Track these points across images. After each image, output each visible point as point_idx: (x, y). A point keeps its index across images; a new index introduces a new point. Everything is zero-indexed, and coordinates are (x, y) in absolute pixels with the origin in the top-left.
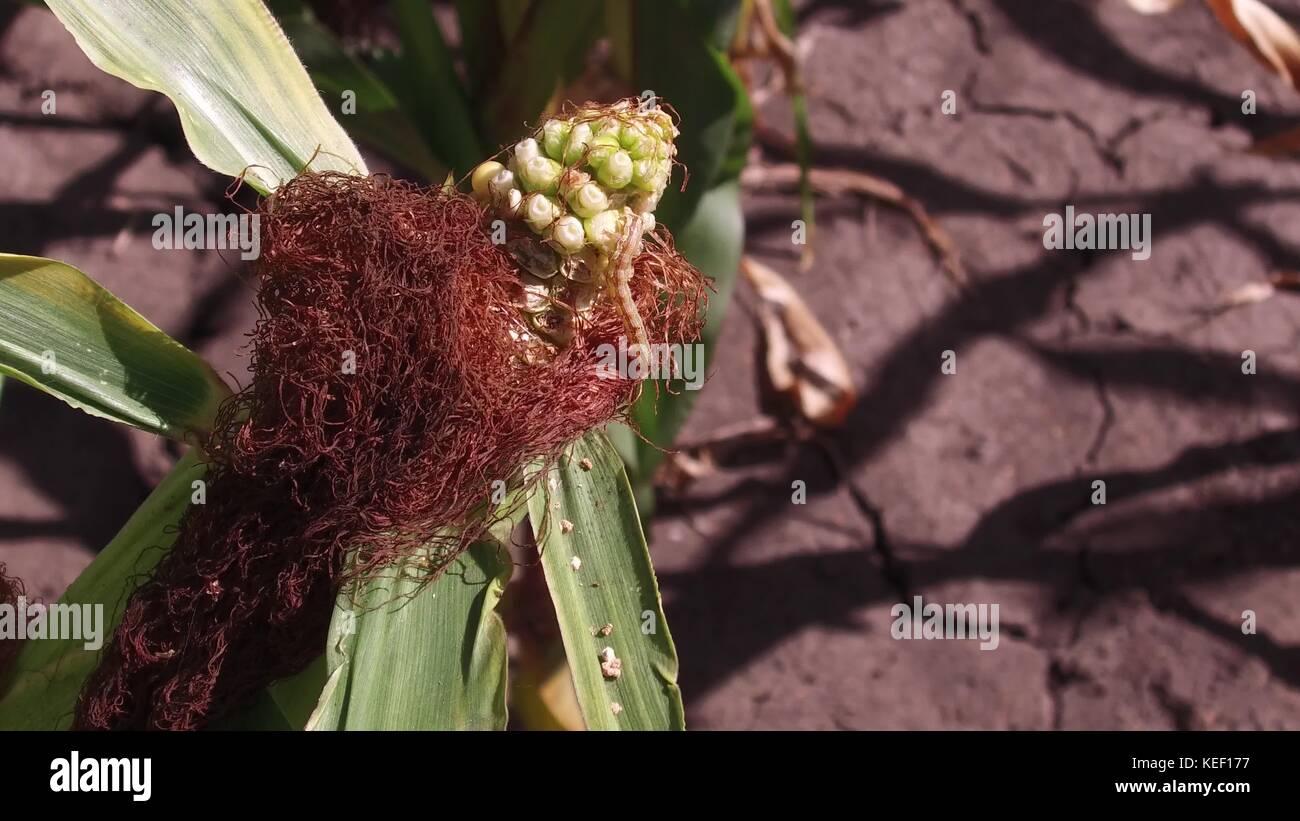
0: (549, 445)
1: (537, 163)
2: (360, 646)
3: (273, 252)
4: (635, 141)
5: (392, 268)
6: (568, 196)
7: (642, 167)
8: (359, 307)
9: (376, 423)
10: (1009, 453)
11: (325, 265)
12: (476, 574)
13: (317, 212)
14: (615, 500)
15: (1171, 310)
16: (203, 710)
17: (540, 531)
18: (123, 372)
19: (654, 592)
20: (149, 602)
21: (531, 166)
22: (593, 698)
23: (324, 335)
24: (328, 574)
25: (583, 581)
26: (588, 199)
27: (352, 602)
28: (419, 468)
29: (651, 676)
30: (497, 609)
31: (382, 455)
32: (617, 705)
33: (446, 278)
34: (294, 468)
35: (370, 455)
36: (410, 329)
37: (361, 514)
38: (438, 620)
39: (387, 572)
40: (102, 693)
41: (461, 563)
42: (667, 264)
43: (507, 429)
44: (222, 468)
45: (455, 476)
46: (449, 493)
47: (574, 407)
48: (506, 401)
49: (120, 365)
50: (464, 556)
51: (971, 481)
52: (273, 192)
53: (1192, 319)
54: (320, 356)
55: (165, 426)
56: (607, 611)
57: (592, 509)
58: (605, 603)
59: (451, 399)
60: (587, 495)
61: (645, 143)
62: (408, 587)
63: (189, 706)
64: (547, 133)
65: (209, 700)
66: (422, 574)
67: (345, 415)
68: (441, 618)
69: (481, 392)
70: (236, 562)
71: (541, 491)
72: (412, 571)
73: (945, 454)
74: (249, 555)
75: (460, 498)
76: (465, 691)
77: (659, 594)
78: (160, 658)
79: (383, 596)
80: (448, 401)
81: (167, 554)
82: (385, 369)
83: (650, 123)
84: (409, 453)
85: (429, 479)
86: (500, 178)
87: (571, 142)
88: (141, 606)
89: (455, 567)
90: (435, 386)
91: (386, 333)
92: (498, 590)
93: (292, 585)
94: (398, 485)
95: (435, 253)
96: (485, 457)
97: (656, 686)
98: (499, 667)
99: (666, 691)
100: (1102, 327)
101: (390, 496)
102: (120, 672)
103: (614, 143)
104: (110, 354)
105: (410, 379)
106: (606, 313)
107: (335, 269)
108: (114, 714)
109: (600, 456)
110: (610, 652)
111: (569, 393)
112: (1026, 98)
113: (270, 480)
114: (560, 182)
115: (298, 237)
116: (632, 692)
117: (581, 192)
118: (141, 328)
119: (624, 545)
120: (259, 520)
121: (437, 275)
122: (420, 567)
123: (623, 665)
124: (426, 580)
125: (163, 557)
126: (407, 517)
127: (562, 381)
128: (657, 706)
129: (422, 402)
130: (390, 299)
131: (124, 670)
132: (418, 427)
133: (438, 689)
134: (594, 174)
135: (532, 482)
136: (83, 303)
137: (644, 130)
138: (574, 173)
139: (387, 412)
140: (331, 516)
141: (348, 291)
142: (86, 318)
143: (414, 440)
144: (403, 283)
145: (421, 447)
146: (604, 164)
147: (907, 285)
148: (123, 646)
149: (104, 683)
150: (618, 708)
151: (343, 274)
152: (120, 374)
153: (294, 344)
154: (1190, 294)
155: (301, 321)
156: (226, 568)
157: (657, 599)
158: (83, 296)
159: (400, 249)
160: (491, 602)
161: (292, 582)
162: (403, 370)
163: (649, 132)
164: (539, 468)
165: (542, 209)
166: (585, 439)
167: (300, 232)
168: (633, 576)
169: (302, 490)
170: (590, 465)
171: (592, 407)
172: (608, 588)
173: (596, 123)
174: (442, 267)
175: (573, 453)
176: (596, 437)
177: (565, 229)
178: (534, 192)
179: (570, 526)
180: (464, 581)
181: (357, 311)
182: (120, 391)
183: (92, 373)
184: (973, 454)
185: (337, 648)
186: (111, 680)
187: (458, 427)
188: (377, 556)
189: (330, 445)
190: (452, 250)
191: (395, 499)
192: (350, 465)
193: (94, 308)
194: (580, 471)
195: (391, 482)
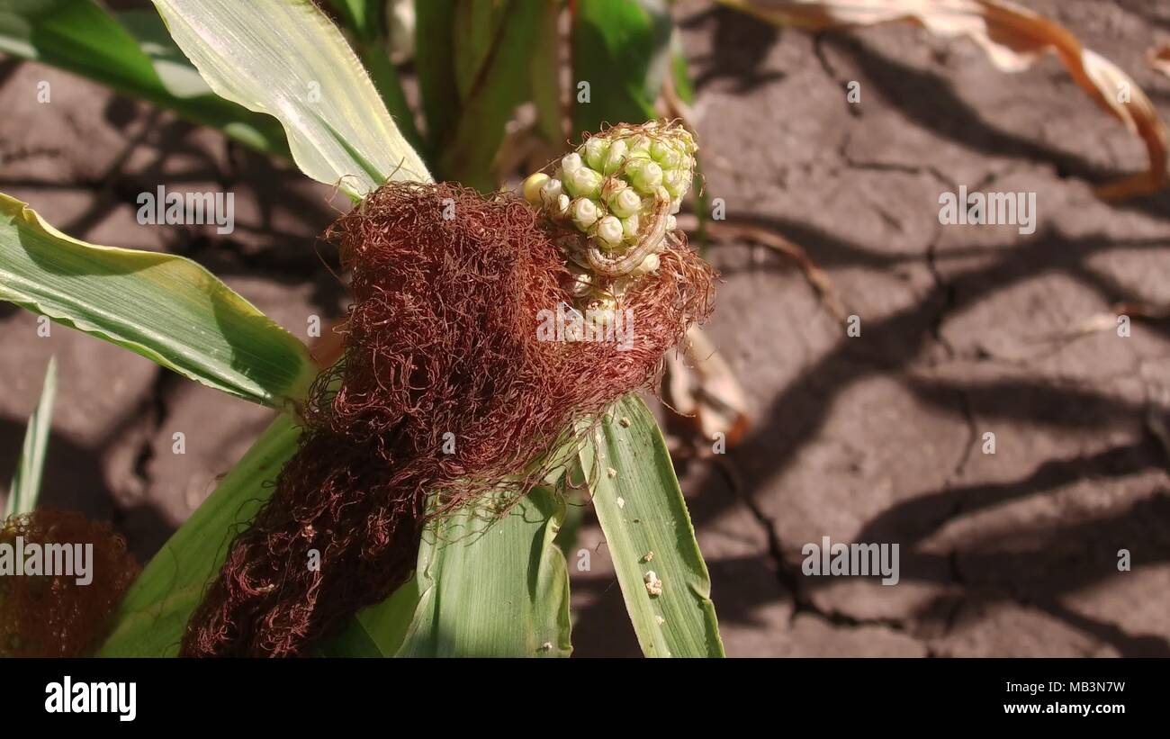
0: (595, 406)
1: (582, 173)
2: (444, 573)
3: (364, 247)
4: (664, 154)
5: (466, 260)
6: (610, 199)
7: (670, 176)
8: (439, 291)
9: (451, 388)
10: (886, 468)
11: (409, 258)
12: (535, 514)
13: (400, 214)
14: (651, 451)
15: (1027, 340)
16: (303, 633)
17: (591, 476)
18: (230, 351)
19: (687, 524)
20: (251, 546)
21: (577, 175)
22: (641, 611)
23: (411, 314)
24: (413, 515)
25: (626, 518)
26: (626, 201)
27: (436, 536)
28: (487, 426)
29: (688, 595)
30: (556, 541)
31: (456, 415)
32: (660, 618)
33: (511, 267)
34: (382, 426)
35: (446, 415)
36: (481, 309)
37: (440, 464)
38: (505, 552)
39: (463, 511)
40: (209, 622)
41: (522, 506)
42: (684, 259)
43: (559, 393)
44: (315, 431)
45: (517, 433)
46: (512, 446)
47: (614, 375)
48: (559, 370)
49: (228, 345)
50: (524, 500)
51: (853, 493)
52: (363, 197)
53: (1046, 347)
54: (407, 332)
55: (268, 396)
56: (648, 542)
57: (632, 458)
58: (646, 536)
59: (515, 368)
60: (627, 447)
61: (672, 156)
62: (479, 525)
63: (290, 630)
64: (588, 148)
65: (307, 624)
66: (490, 515)
67: (426, 382)
68: (508, 550)
69: (539, 363)
70: (328, 509)
71: (590, 443)
72: (481, 512)
73: (830, 469)
74: (339, 503)
75: (522, 450)
76: (534, 608)
77: (691, 526)
78: (262, 593)
79: (459, 532)
80: (513, 369)
81: (265, 505)
82: (459, 343)
83: (675, 139)
84: (480, 413)
85: (497, 435)
86: (550, 186)
87: (610, 156)
88: (244, 549)
89: (516, 509)
90: (502, 357)
91: (462, 313)
92: (555, 526)
93: (380, 526)
94: (471, 439)
95: (501, 247)
96: (541, 417)
97: (692, 602)
98: (562, 587)
99: (701, 605)
100: (966, 356)
101: (464, 449)
102: (225, 605)
103: (646, 155)
104: (221, 335)
105: (481, 351)
106: (636, 299)
107: (419, 260)
108: (218, 641)
109: (637, 415)
110: (653, 575)
111: (610, 363)
112: (892, 156)
113: (361, 438)
114: (603, 189)
115: (385, 235)
116: (672, 607)
117: (621, 197)
118: (248, 313)
119: (660, 488)
120: (349, 473)
121: (503, 266)
122: (488, 509)
123: (663, 585)
124: (493, 518)
125: (262, 507)
126: (479, 467)
127: (604, 354)
128: (694, 617)
129: (490, 370)
130: (466, 285)
131: (229, 603)
132: (487, 391)
133: (510, 608)
134: (629, 181)
135: (582, 436)
136: (199, 292)
137: (670, 145)
138: (614, 181)
139: (461, 379)
140: (413, 467)
141: (430, 278)
142: (201, 305)
143: (484, 402)
144: (476, 272)
145: (491, 408)
146: (639, 172)
147: (793, 321)
148: (228, 583)
149: (210, 616)
150: (661, 620)
151: (425, 264)
152: (228, 352)
153: (385, 322)
154: (1043, 325)
155: (389, 304)
156: (319, 514)
157: (690, 531)
158: (199, 287)
159: (473, 243)
160: (550, 536)
161: (380, 522)
162: (475, 343)
163: (675, 147)
164: (588, 425)
165: (587, 211)
166: (624, 401)
167: (386, 230)
168: (668, 513)
169: (388, 446)
170: (629, 423)
171: (629, 375)
172: (647, 524)
173: (630, 140)
174: (508, 258)
175: (614, 413)
176: (633, 400)
177: (608, 226)
178: (580, 196)
179: (613, 472)
180: (525, 520)
181: (438, 294)
182: (228, 366)
183: (205, 351)
184: (854, 469)
185: (426, 574)
186: (218, 613)
187: (521, 391)
188: (455, 498)
189: (414, 407)
190: (515, 244)
191: (469, 452)
192: (429, 424)
193: (208, 297)
194: (620, 428)
195: (466, 437)
